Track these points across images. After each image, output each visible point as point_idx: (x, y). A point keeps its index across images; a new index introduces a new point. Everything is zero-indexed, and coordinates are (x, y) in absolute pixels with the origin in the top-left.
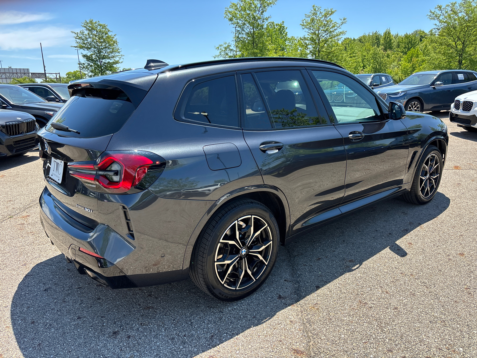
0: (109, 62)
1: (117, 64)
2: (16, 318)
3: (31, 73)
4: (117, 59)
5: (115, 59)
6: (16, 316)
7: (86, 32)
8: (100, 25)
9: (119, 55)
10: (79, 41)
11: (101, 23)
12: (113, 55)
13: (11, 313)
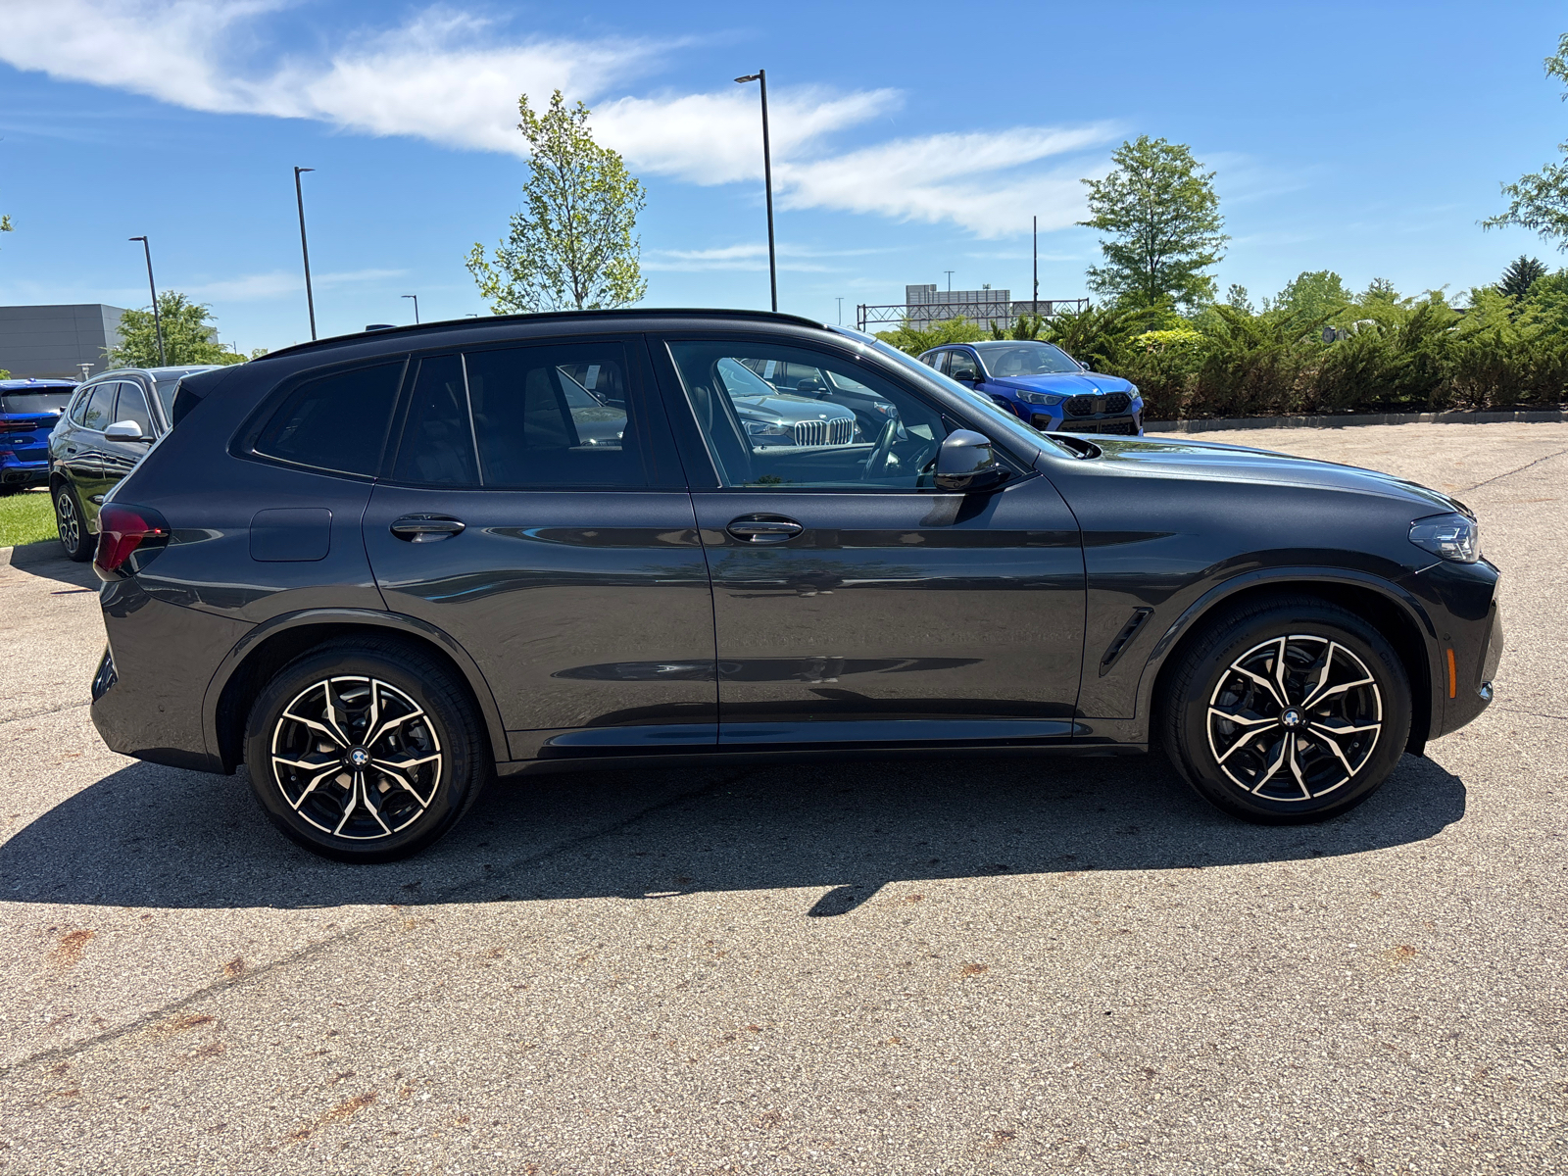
0: (1178, 263)
1: (1204, 267)
3: (1014, 303)
4: (1207, 250)
5: (1200, 250)
7: (1125, 177)
8: (1167, 151)
9: (1214, 239)
10: (1100, 205)
11: (1171, 144)
12: (1194, 238)
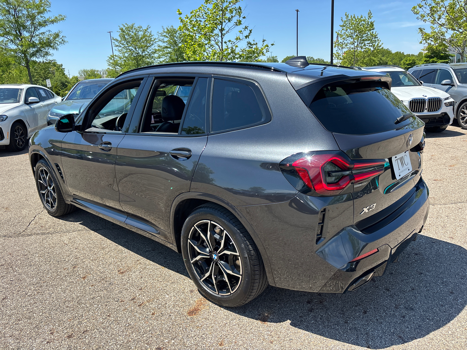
2: (460, 306)
6: (458, 307)
13: (460, 312)
